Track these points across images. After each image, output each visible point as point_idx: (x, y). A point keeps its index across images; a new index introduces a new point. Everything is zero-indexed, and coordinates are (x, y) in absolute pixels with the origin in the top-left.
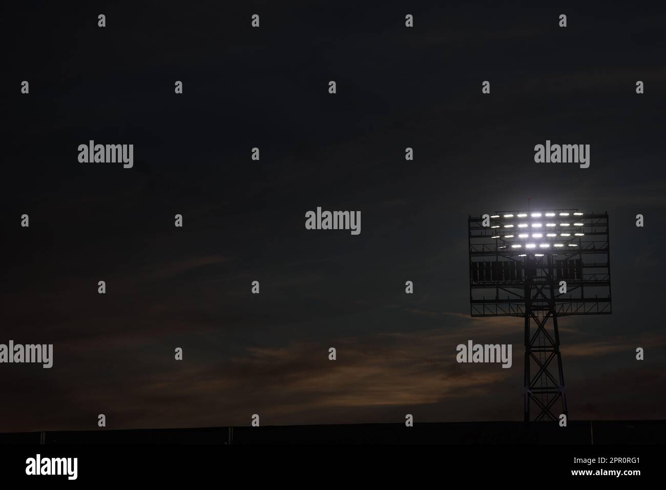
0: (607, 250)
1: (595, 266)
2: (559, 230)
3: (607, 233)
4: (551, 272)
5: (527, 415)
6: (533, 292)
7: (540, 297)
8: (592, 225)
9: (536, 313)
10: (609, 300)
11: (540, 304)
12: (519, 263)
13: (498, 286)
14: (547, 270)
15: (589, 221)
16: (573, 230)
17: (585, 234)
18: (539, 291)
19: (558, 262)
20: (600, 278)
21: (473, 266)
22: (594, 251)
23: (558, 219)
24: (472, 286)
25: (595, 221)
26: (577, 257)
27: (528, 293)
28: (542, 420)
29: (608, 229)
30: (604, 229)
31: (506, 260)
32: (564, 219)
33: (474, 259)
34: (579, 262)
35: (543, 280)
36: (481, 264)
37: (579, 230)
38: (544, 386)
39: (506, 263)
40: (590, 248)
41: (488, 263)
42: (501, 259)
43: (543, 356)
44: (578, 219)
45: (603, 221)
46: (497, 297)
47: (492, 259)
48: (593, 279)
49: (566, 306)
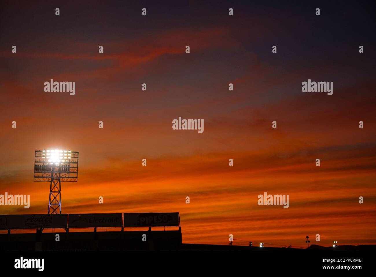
0: (77, 163)
1: (73, 167)
2: (64, 156)
3: (78, 158)
4: (60, 169)
5: (49, 212)
6: (54, 174)
7: (56, 176)
8: (74, 155)
9: (54, 181)
10: (77, 178)
11: (56, 178)
12: (50, 166)
13: (43, 172)
14: (59, 168)
15: (73, 154)
16: (68, 156)
17: (72, 158)
18: (56, 174)
19: (62, 166)
20: (74, 171)
21: (36, 166)
22: (73, 163)
23: (64, 153)
24: (35, 172)
25: (74, 154)
26: (68, 164)
27: (52, 175)
28: (53, 214)
29: (78, 157)
30: (77, 156)
31: (46, 164)
32: (65, 153)
33: (36, 164)
34: (69, 166)
35: (57, 171)
36: (38, 165)
37: (70, 156)
38: (55, 203)
39: (46, 165)
40: (72, 162)
41: (40, 165)
42: (45, 164)
43: (55, 194)
44: (70, 153)
45: (77, 154)
46: (43, 176)
47: (42, 164)
48: (72, 171)
49: (64, 179)
